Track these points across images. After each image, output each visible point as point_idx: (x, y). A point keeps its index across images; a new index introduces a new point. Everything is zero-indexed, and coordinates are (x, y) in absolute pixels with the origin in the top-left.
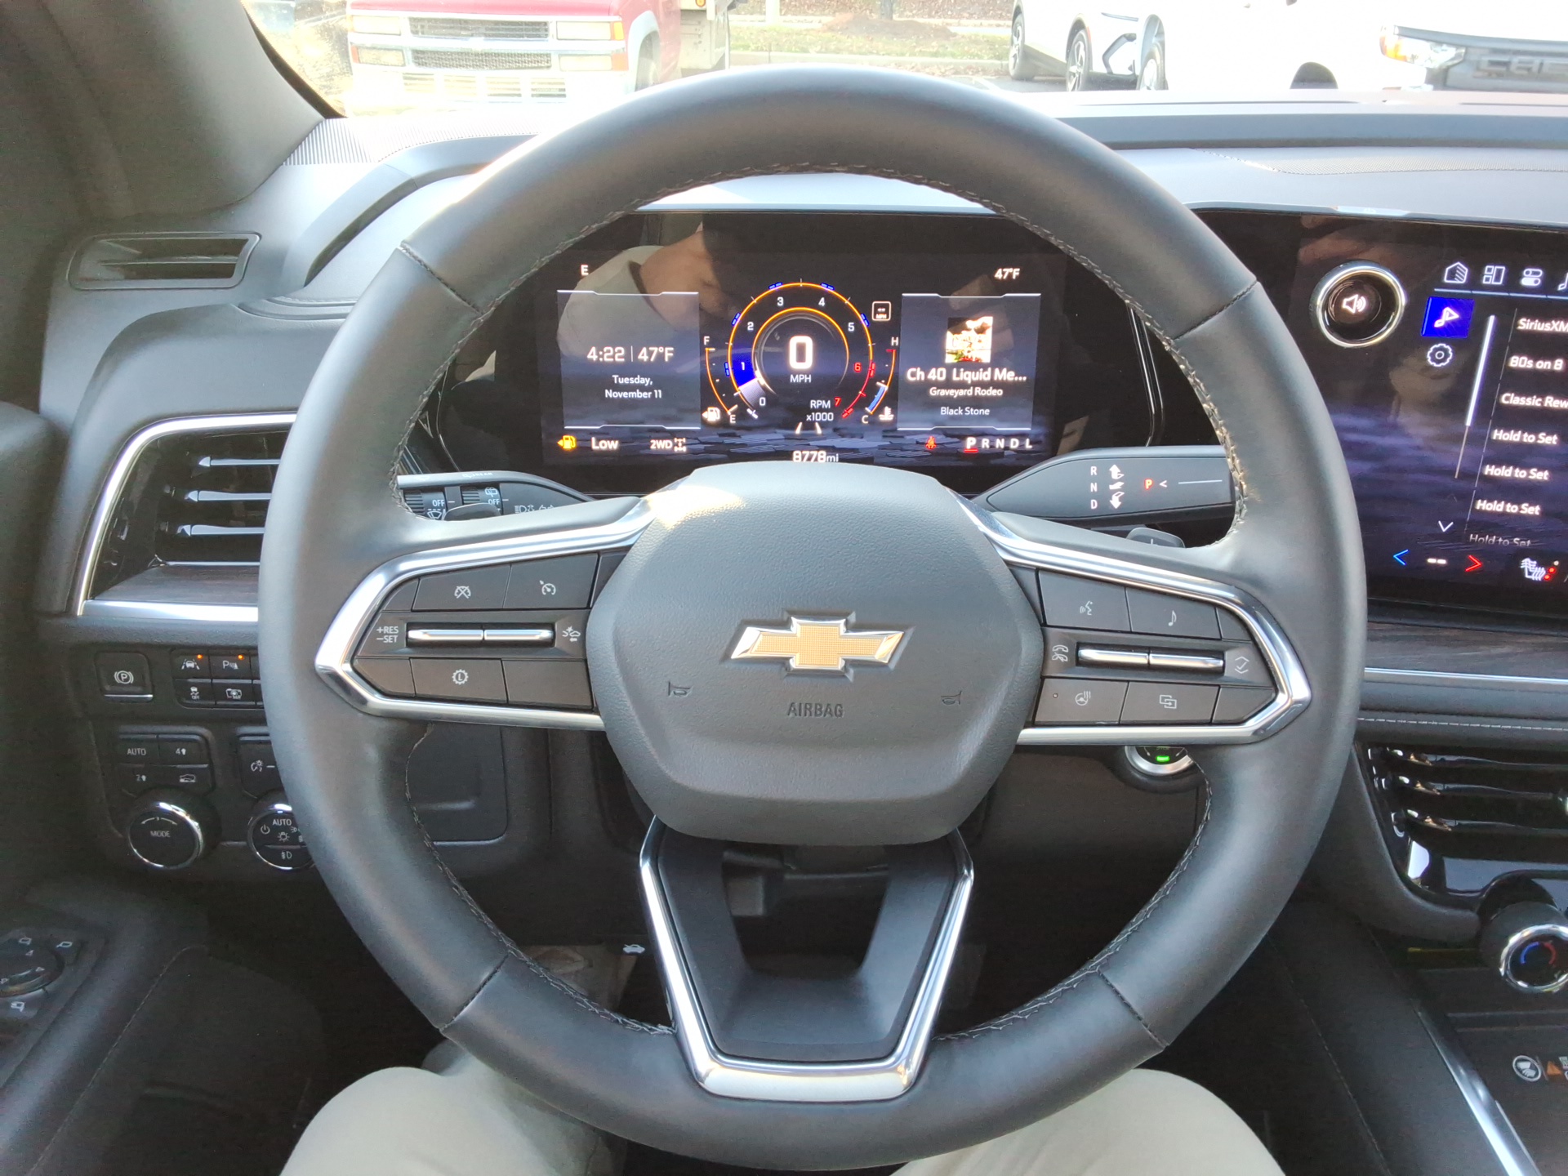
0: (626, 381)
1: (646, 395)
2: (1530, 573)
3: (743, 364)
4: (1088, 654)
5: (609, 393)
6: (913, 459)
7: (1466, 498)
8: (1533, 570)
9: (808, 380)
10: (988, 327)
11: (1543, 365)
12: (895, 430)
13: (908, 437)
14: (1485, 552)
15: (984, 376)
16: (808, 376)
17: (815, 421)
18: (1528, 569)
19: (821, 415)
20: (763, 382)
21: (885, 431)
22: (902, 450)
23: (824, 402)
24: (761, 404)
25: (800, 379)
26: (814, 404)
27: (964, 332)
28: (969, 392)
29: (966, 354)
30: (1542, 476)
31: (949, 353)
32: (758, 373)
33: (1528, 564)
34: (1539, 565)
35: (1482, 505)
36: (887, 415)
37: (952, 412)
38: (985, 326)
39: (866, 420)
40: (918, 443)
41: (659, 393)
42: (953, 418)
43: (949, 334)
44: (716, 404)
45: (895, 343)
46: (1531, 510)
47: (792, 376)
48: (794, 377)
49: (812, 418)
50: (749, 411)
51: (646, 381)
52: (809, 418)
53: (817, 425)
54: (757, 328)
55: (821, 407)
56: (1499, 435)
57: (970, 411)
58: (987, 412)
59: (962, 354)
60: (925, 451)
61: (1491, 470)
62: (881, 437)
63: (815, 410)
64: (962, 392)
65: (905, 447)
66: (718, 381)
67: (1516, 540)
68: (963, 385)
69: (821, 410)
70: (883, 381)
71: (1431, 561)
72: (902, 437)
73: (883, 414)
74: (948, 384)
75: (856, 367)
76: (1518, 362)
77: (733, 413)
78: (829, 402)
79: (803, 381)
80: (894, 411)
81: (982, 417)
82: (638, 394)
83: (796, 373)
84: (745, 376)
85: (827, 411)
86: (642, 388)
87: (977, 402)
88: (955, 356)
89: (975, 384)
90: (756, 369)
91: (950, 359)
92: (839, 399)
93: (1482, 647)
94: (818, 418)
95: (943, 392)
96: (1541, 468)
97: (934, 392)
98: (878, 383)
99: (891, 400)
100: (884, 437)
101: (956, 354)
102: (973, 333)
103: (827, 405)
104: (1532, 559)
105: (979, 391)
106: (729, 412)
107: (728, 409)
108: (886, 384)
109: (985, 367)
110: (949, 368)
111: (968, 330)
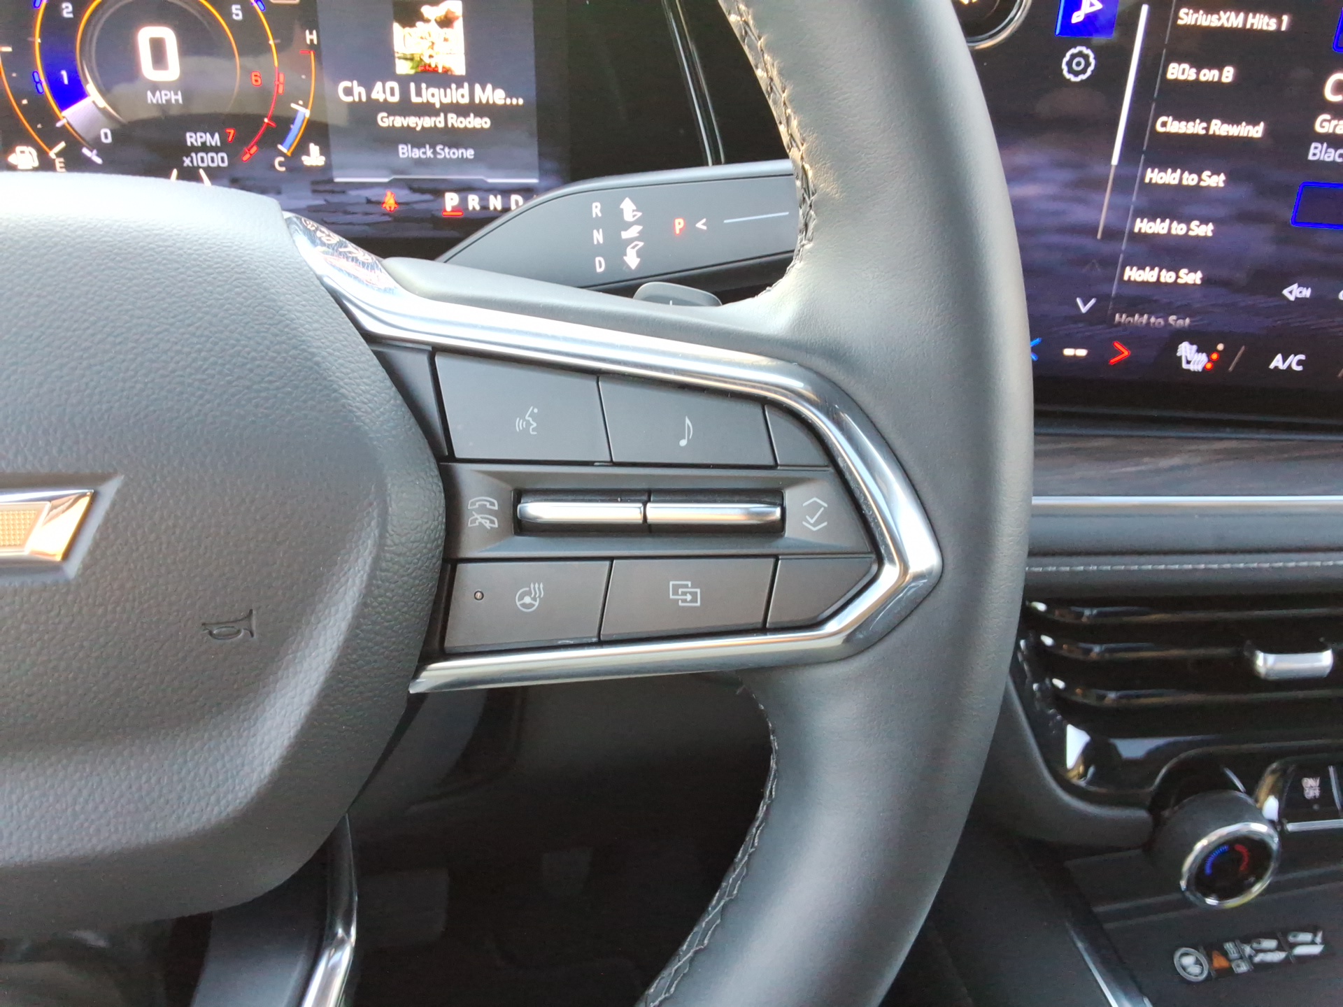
2: (1188, 362)
3: (64, 73)
4: (539, 510)
6: (366, 228)
7: (1111, 264)
8: (1192, 358)
9: (177, 101)
10: (457, 18)
11: (1208, 75)
12: (331, 181)
13: (353, 193)
14: (1134, 337)
15: (459, 95)
16: (176, 94)
17: (199, 167)
18: (1186, 357)
19: (208, 157)
20: (102, 103)
21: (315, 183)
22: (346, 213)
23: (208, 135)
24: (103, 140)
25: (164, 98)
26: (192, 139)
27: (419, 24)
28: (439, 121)
29: (427, 60)
30: (1202, 230)
31: (399, 58)
32: (90, 87)
33: (1186, 351)
34: (1199, 351)
35: (1133, 274)
36: (314, 157)
37: (417, 153)
38: (450, 16)
39: (281, 164)
40: (369, 201)
42: (419, 163)
43: (396, 27)
44: (28, 141)
45: (312, 41)
46: (1190, 277)
47: (149, 94)
48: (154, 95)
49: (192, 162)
50: (86, 151)
52: (187, 162)
53: (202, 172)
54: (79, 12)
55: (204, 144)
56: (1155, 176)
57: (445, 153)
58: (470, 154)
59: (421, 60)
60: (384, 214)
61: (1144, 226)
62: (309, 194)
63: (196, 150)
64: (428, 122)
65: (350, 209)
66: (25, 102)
67: (1172, 318)
68: (427, 110)
69: (205, 148)
70: (301, 102)
71: (1068, 352)
72: (344, 192)
73: (308, 154)
74: (405, 107)
75: (254, 78)
76: (1178, 71)
77: (59, 155)
78: (217, 136)
79: (168, 101)
80: (325, 151)
81: (463, 161)
83: (155, 87)
84: (70, 94)
85: (216, 150)
87: (453, 138)
88: (409, 64)
89: (447, 109)
90: (87, 82)
91: (403, 68)
92: (232, 132)
93: (1146, 460)
94: (203, 161)
95: (399, 121)
96: (1204, 221)
97: (384, 120)
98: (293, 105)
99: (317, 132)
100: (314, 191)
101: (412, 59)
102: (433, 26)
103: (216, 140)
104: (1192, 343)
105: (454, 120)
106: (52, 154)
107: (51, 149)
108: (305, 106)
109: (459, 81)
110: (404, 81)
111: (427, 21)
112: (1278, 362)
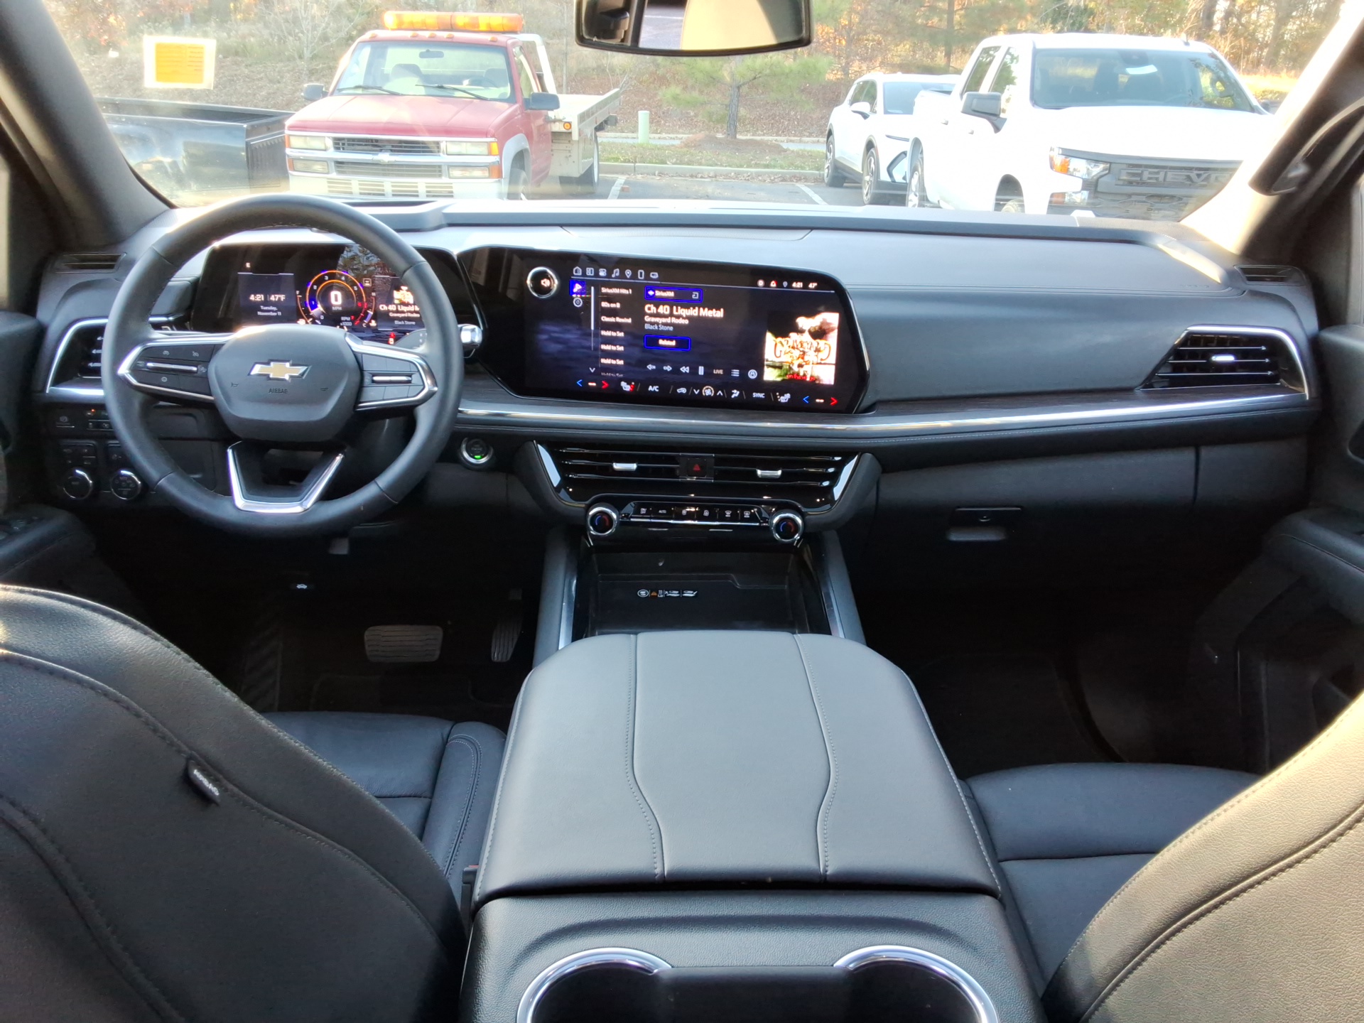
0: (266, 308)
1: (275, 314)
3: (313, 302)
4: (376, 378)
5: (259, 313)
7: (598, 359)
8: (626, 387)
9: (340, 309)
11: (613, 305)
13: (383, 333)
14: (608, 380)
15: (411, 308)
16: (339, 307)
18: (624, 386)
19: (347, 324)
20: (321, 309)
21: (372, 329)
22: (380, 338)
23: (347, 317)
24: (321, 317)
25: (337, 309)
26: (343, 318)
27: (401, 291)
28: (406, 315)
29: (403, 300)
30: (621, 348)
31: (396, 299)
32: (319, 305)
33: (623, 384)
34: (627, 384)
35: (603, 361)
36: (373, 324)
37: (400, 323)
39: (364, 326)
41: (280, 313)
42: (400, 325)
43: (395, 292)
44: (303, 318)
45: (374, 295)
46: (621, 362)
47: (333, 307)
49: (342, 323)
50: (316, 320)
51: (275, 309)
53: (345, 326)
54: (318, 288)
56: (604, 333)
57: (407, 323)
58: (414, 323)
59: (401, 300)
61: (604, 347)
62: (371, 333)
63: (343, 321)
64: (403, 315)
66: (304, 308)
67: (617, 374)
68: (403, 312)
69: (346, 321)
71: (590, 384)
72: (379, 332)
73: (371, 323)
74: (397, 312)
75: (359, 304)
76: (605, 304)
77: (310, 321)
78: (349, 317)
80: (376, 322)
81: (412, 325)
82: (271, 314)
83: (335, 306)
85: (349, 322)
86: (273, 311)
87: (409, 319)
88: (398, 301)
89: (408, 312)
91: (396, 302)
92: (353, 317)
95: (396, 315)
96: (620, 345)
97: (391, 315)
98: (369, 311)
99: (374, 317)
101: (399, 299)
103: (349, 319)
104: (625, 382)
105: (410, 315)
107: (308, 319)
108: (372, 311)
109: (411, 305)
110: (397, 305)
112: (650, 388)
